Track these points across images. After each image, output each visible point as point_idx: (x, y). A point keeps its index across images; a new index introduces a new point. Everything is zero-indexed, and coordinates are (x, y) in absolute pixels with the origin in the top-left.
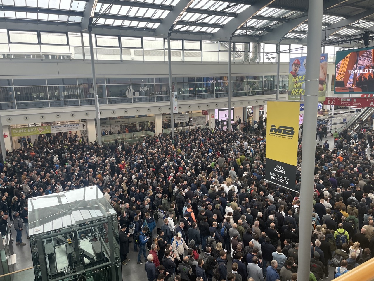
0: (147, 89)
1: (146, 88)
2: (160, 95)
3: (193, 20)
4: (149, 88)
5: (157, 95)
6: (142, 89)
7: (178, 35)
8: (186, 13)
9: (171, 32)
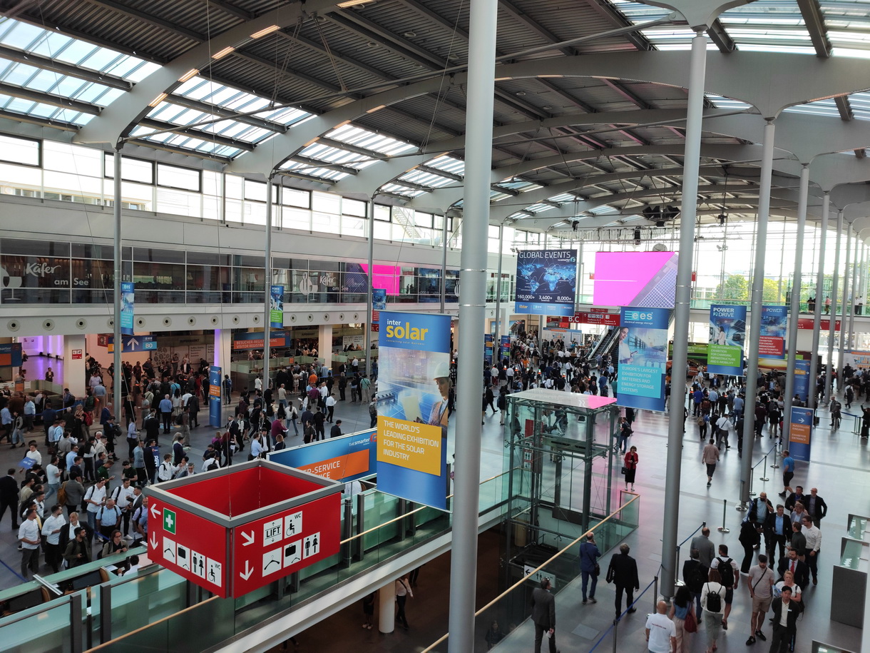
0: (46, 271)
1: (45, 267)
2: (84, 286)
3: (183, 121)
4: (53, 269)
5: (78, 286)
6: (32, 269)
7: (142, 150)
8: (166, 103)
9: (124, 139)
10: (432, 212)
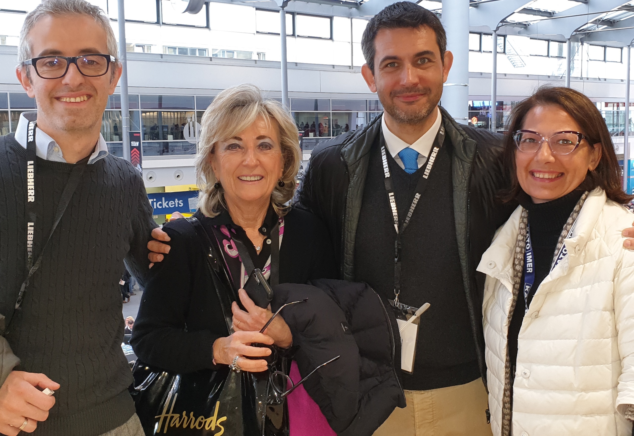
10: (547, 38)
